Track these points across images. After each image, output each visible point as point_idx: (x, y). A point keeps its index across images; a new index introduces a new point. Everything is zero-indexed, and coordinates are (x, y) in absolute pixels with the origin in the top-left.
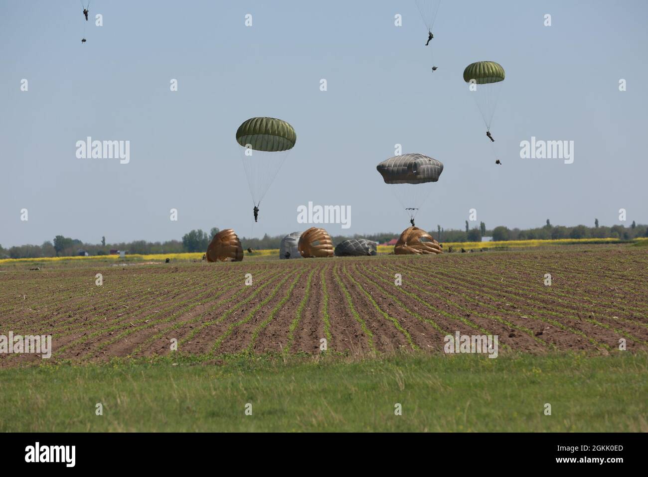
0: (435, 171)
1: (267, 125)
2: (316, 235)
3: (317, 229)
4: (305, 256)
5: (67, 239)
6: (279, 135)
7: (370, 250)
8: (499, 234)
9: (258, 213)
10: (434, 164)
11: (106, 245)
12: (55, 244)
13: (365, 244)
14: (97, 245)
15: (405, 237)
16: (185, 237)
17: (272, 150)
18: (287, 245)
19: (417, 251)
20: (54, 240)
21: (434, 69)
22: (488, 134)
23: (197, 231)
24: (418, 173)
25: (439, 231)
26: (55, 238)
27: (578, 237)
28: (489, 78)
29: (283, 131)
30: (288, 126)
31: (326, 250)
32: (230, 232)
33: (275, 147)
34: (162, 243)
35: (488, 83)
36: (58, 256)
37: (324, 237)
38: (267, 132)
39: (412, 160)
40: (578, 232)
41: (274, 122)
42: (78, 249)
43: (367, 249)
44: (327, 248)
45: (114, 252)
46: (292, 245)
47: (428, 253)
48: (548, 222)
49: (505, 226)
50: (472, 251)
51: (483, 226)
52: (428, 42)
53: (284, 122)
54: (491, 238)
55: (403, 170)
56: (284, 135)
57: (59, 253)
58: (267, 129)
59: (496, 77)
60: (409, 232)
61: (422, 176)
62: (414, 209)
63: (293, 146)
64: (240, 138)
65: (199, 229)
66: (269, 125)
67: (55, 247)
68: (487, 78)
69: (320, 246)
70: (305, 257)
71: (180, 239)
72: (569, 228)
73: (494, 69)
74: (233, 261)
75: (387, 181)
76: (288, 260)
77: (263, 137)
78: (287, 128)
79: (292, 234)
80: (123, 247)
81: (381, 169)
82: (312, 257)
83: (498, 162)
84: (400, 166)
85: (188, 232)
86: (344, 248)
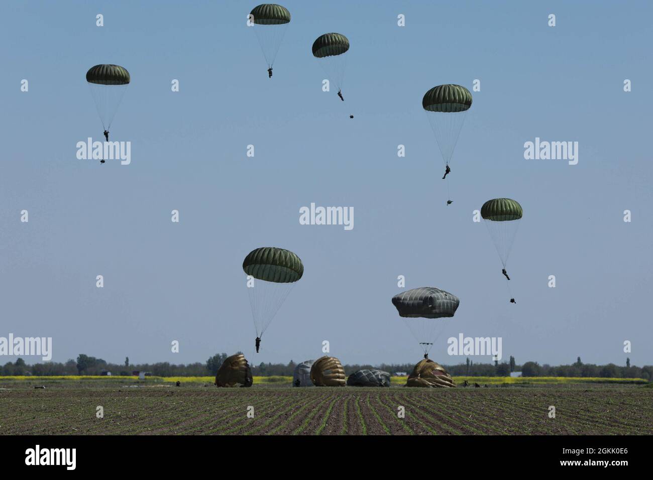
0: (451, 306)
1: (275, 255)
2: (329, 364)
3: (330, 358)
4: (317, 384)
5: (90, 358)
6: (286, 266)
7: (383, 382)
8: (529, 370)
9: (260, 343)
10: (450, 299)
11: (129, 365)
12: (78, 362)
13: (378, 375)
14: (121, 365)
15: (419, 369)
16: (209, 360)
17: (278, 281)
18: (301, 372)
19: (431, 384)
20: (78, 358)
21: (449, 202)
22: (504, 272)
23: (221, 355)
24: (433, 308)
25: (468, 364)
26: (79, 356)
27: (609, 376)
28: (507, 216)
29: (291, 261)
30: (296, 257)
31: (338, 380)
32: (240, 357)
33: (282, 278)
34: (186, 366)
35: (505, 220)
36: (80, 374)
37: (337, 366)
38: (274, 262)
39: (428, 294)
40: (608, 371)
41: (282, 253)
42: (101, 369)
43: (381, 380)
44: (339, 377)
45: (136, 373)
46: (305, 372)
47: (442, 387)
48: (579, 359)
49: (534, 361)
50: (486, 386)
51: (512, 360)
52: (445, 175)
53: (292, 253)
54: (520, 373)
55: (418, 304)
56: (291, 266)
57: (83, 372)
58: (275, 259)
59: (515, 214)
60: (422, 364)
61: (437, 311)
62: (428, 344)
63: (300, 278)
64: (247, 267)
65: (224, 352)
66: (277, 255)
67: (78, 366)
68: (504, 216)
69: (331, 375)
70: (317, 386)
71: (204, 362)
72: (600, 367)
73: (512, 207)
74: (241, 386)
75: (402, 314)
76: (298, 388)
77: (270, 267)
78: (295, 259)
79: (305, 362)
80: (145, 368)
81: (396, 301)
82: (323, 386)
83: (512, 301)
84: (416, 299)
85: (213, 355)
86: (357, 378)
